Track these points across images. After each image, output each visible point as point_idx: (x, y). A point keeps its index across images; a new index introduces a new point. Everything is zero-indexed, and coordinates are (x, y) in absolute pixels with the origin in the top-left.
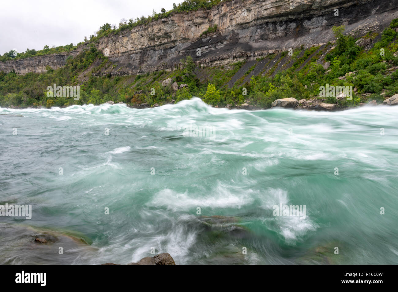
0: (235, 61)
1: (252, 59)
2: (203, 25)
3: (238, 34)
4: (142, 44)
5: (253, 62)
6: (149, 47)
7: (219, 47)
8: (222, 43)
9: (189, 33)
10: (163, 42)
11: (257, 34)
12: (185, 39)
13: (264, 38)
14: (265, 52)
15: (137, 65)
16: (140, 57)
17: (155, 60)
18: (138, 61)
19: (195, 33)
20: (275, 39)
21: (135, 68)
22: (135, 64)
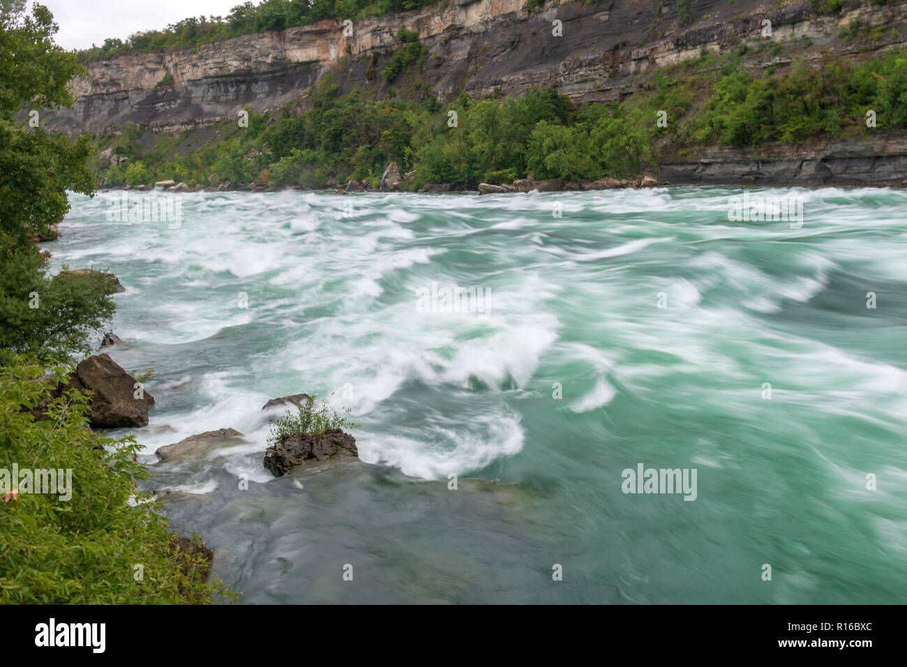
0: (183, 128)
1: (201, 126)
2: (158, 72)
3: (191, 92)
4: (84, 90)
5: (201, 130)
6: (94, 95)
7: (173, 106)
8: (175, 102)
9: (143, 82)
10: (111, 90)
11: (209, 94)
12: (139, 90)
13: (216, 100)
14: (212, 119)
15: (81, 121)
16: (85, 108)
17: (104, 115)
18: (82, 114)
19: (151, 81)
20: (227, 102)
21: (78, 125)
22: (77, 119)
